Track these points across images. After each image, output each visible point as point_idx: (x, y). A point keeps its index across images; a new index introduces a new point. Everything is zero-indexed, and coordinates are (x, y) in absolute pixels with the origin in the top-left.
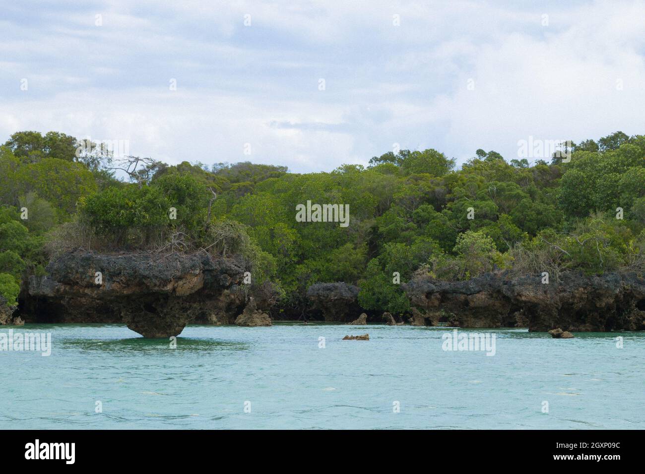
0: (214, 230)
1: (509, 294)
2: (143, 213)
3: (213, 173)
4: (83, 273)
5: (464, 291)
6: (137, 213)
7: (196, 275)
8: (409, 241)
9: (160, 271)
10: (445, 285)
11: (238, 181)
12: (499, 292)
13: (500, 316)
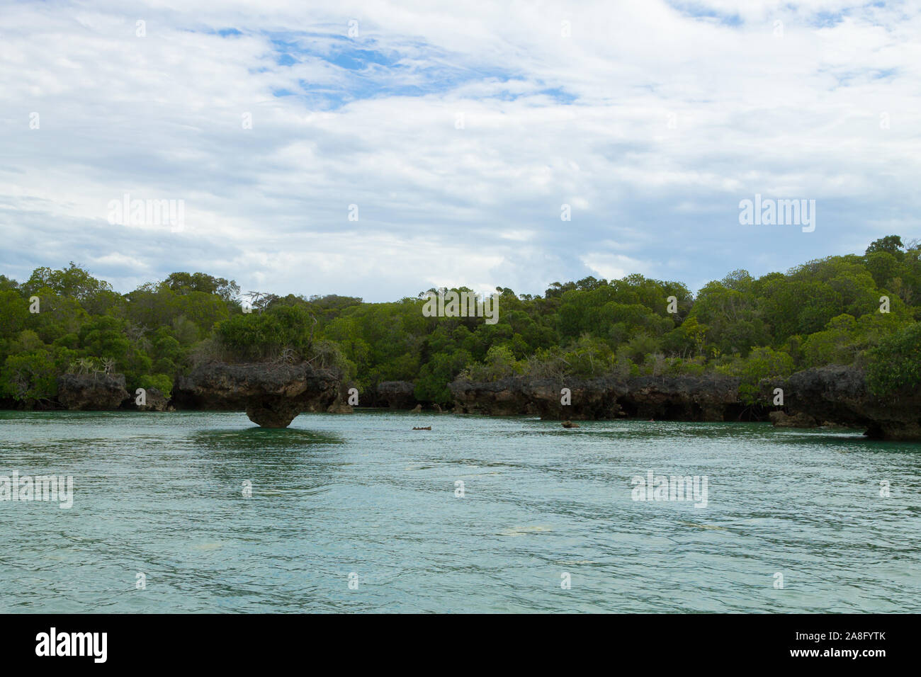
0: (315, 348)
1: (528, 393)
2: (261, 335)
3: (310, 302)
4: (217, 379)
5: (492, 389)
6: (257, 335)
7: (302, 381)
8: (450, 352)
9: (275, 379)
10: (479, 385)
11: (327, 308)
12: (520, 391)
13: (518, 408)
